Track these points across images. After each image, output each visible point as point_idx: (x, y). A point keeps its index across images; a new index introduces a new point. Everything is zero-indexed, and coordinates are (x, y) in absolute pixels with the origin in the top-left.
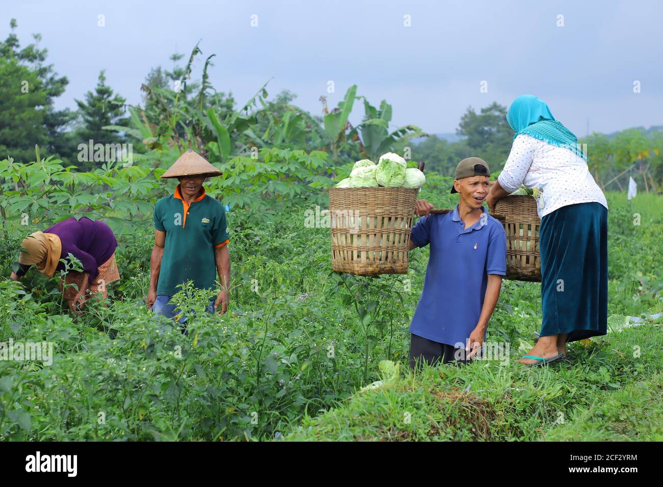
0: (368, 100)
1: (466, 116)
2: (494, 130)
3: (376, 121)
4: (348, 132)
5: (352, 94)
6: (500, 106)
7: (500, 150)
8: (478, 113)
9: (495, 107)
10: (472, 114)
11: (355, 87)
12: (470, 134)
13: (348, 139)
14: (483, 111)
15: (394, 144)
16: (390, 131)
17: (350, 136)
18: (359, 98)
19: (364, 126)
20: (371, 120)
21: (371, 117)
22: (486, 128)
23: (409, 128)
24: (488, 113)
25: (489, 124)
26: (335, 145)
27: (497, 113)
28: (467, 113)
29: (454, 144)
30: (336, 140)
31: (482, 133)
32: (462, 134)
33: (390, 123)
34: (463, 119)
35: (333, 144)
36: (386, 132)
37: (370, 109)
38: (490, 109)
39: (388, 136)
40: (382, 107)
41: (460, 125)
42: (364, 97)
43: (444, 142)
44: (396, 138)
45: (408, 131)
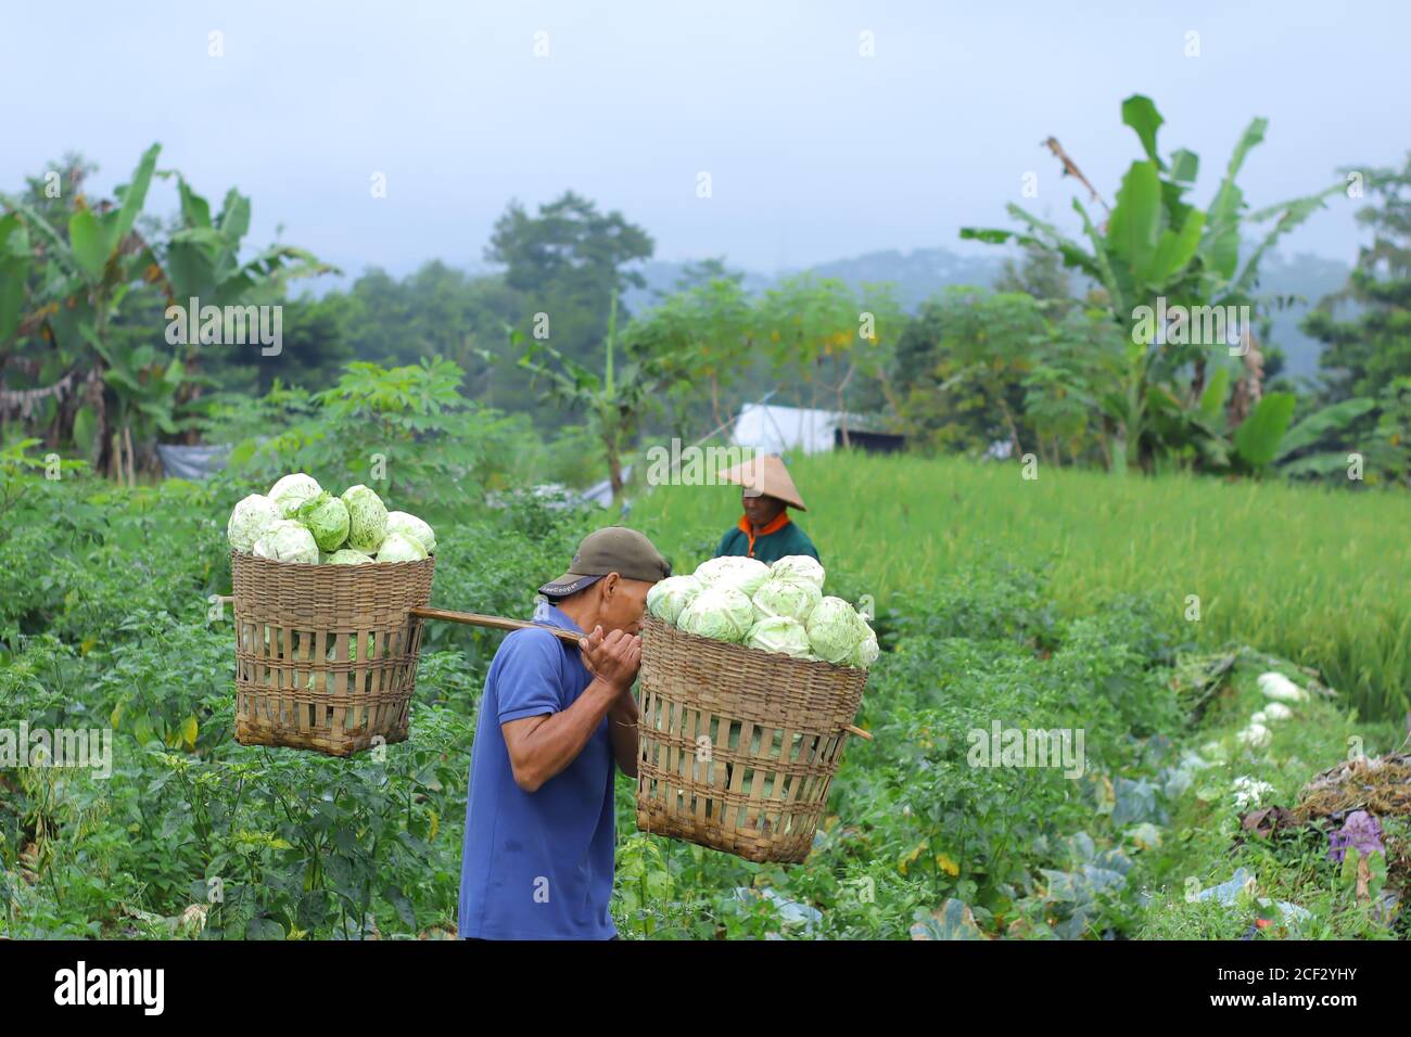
0: (188, 180)
1: (505, 220)
2: (566, 251)
3: (201, 235)
4: (133, 257)
5: (148, 165)
6: (580, 201)
7: (575, 297)
8: (533, 213)
9: (570, 201)
10: (519, 216)
11: (156, 148)
12: (513, 259)
13: (131, 278)
14: (543, 210)
15: (250, 291)
16: (244, 258)
17: (136, 271)
18: (166, 175)
19: (172, 246)
20: (188, 232)
21: (189, 222)
22: (550, 248)
23: (289, 254)
24: (555, 215)
25: (555, 240)
26: (100, 292)
27: (573, 216)
28: (508, 213)
29: (479, 282)
30: (100, 279)
31: (540, 258)
32: (499, 259)
33: (244, 241)
34: (499, 226)
35: (96, 288)
36: (233, 262)
37: (193, 205)
38: (558, 207)
39: (235, 273)
40: (227, 203)
41: (493, 240)
42: (178, 173)
43: (456, 276)
44: (252, 274)
45: (284, 259)
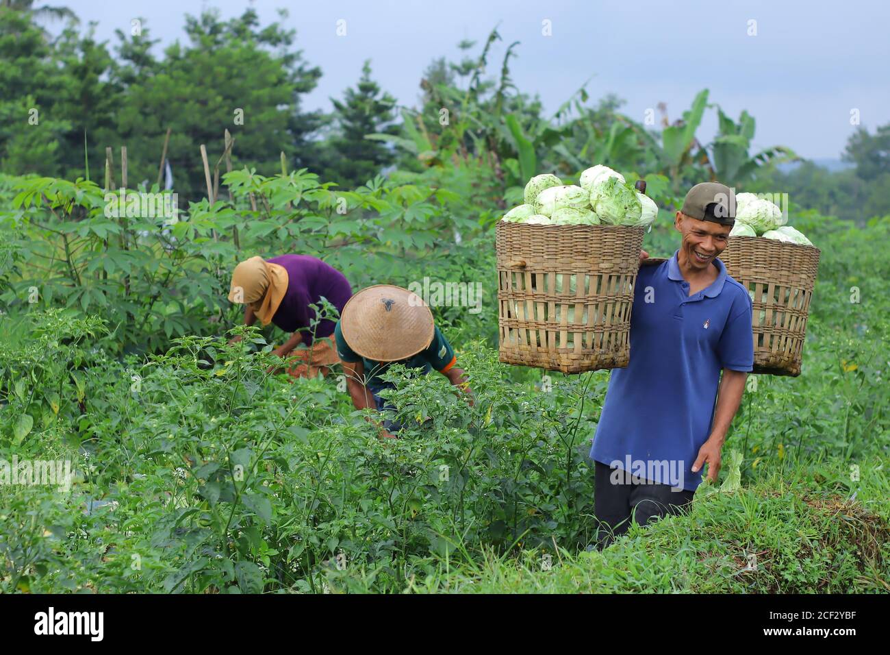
0: (723, 110)
1: (855, 136)
3: (733, 139)
4: (694, 152)
5: (702, 101)
8: (873, 132)
10: (864, 133)
11: (706, 91)
12: (861, 161)
13: (694, 162)
14: (879, 130)
15: (756, 170)
16: (753, 152)
17: (696, 158)
18: (711, 107)
19: (716, 145)
20: (726, 137)
21: (726, 133)
22: (883, 154)
23: (779, 150)
24: (887, 133)
25: (886, 148)
26: (677, 170)
28: (858, 131)
29: (838, 174)
30: (677, 162)
31: (877, 160)
32: (850, 160)
33: (752, 142)
34: (851, 140)
35: (674, 167)
36: (746, 154)
37: (725, 122)
39: (749, 160)
40: (742, 119)
41: (848, 148)
42: (718, 106)
43: (825, 171)
44: (759, 162)
45: (776, 153)
